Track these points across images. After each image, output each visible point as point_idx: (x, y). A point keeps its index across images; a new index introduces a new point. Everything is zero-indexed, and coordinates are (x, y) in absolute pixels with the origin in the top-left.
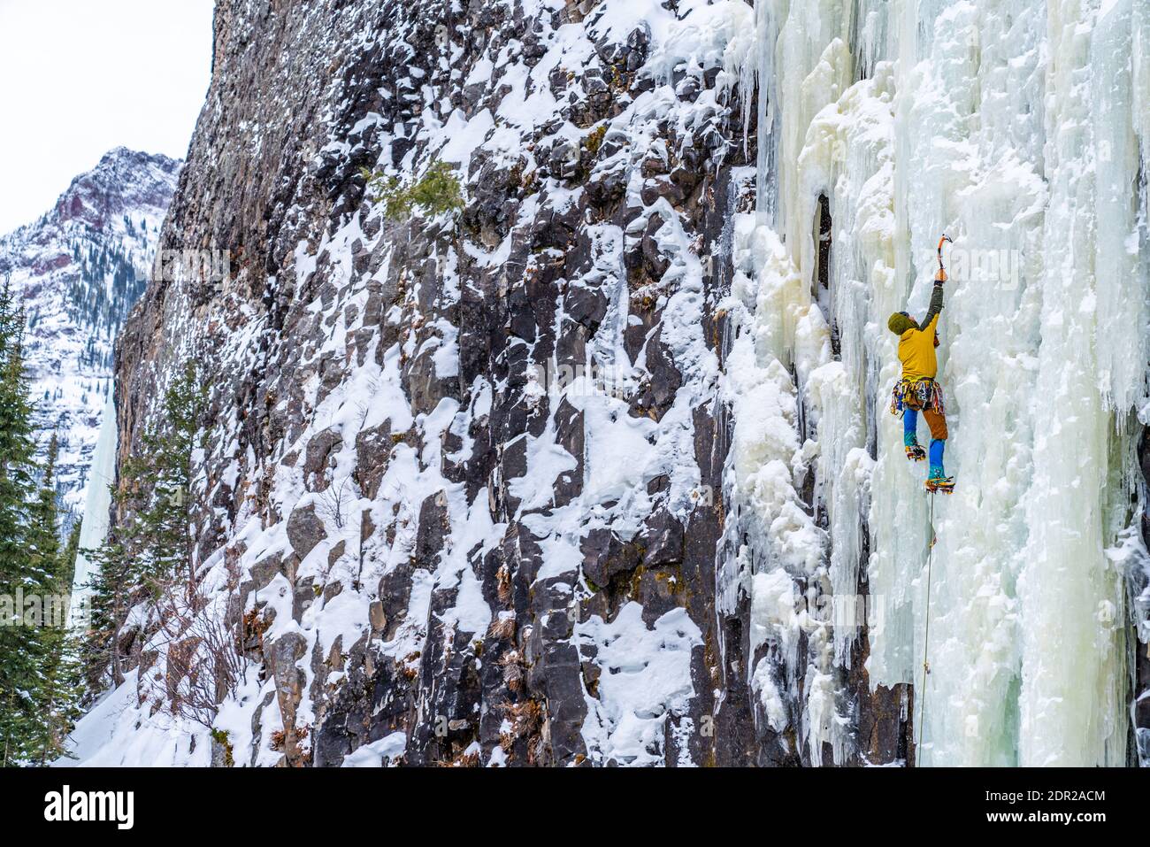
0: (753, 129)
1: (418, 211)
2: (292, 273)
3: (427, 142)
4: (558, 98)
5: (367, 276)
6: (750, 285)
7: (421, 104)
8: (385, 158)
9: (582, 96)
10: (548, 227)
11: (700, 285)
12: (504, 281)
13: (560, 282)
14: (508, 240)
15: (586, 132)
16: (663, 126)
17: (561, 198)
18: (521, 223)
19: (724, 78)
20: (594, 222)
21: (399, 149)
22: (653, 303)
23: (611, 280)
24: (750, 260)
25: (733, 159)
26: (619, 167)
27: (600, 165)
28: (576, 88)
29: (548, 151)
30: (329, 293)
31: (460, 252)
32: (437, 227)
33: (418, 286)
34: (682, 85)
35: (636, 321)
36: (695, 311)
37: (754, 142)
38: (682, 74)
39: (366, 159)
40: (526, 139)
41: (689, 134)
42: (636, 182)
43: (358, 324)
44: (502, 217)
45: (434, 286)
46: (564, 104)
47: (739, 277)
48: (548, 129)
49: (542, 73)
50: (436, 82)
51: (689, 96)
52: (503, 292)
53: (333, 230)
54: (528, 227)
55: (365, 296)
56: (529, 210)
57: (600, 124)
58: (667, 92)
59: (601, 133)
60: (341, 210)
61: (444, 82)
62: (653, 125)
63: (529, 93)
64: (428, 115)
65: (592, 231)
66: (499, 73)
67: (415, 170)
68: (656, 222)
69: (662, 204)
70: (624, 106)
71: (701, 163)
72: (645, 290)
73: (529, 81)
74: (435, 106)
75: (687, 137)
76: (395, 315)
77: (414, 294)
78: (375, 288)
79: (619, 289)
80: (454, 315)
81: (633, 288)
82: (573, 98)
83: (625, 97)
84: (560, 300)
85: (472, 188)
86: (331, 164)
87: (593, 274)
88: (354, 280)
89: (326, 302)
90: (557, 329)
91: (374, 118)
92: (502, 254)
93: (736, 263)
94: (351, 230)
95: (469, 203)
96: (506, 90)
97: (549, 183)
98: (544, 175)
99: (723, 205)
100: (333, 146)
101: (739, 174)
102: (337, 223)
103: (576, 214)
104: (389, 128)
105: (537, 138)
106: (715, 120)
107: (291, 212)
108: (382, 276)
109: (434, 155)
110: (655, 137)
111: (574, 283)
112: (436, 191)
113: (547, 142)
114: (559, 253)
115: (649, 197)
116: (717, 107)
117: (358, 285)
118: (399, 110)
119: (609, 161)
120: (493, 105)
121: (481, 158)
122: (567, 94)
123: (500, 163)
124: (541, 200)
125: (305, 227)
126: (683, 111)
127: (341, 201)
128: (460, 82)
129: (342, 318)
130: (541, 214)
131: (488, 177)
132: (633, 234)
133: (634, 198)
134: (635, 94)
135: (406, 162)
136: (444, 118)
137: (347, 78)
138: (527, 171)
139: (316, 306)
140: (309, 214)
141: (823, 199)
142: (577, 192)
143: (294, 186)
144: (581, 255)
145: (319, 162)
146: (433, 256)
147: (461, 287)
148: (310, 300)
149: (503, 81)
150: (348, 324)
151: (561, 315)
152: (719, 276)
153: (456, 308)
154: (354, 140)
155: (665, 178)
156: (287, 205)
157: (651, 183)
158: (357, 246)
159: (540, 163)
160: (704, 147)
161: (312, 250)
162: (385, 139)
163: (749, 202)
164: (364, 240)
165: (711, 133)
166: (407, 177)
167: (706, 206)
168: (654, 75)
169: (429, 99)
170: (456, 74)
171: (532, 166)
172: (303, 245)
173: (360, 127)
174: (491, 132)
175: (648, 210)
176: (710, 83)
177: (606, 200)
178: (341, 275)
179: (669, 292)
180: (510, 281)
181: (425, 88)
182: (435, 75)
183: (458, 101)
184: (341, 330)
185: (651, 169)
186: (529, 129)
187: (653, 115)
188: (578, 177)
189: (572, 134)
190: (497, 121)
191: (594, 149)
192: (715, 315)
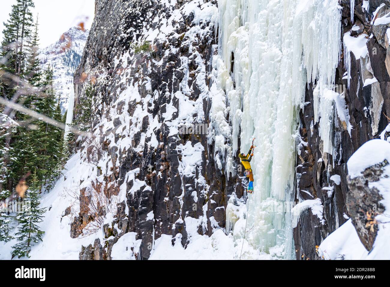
0: (217, 36)
1: (142, 52)
2: (113, 63)
3: (144, 35)
4: (174, 27)
5: (130, 65)
6: (216, 72)
7: (143, 26)
8: (134, 38)
9: (179, 27)
10: (171, 57)
11: (205, 71)
12: (161, 69)
13: (174, 69)
14: (162, 59)
15: (180, 35)
16: (197, 34)
17: (174, 50)
18: (165, 56)
19: (211, 24)
20: (181, 56)
21: (138, 36)
22: (194, 75)
23: (185, 69)
24: (216, 66)
25: (213, 43)
26: (187, 44)
27: (183, 43)
28: (178, 25)
29: (171, 39)
30: (122, 69)
31: (151, 62)
32: (146, 56)
33: (142, 69)
34: (202, 25)
35: (191, 79)
36: (204, 77)
37: (217, 39)
38: (201, 23)
39: (130, 38)
40: (166, 36)
41: (203, 37)
42: (191, 47)
43: (129, 77)
44: (161, 54)
45: (146, 69)
46: (175, 28)
47: (214, 70)
48: (171, 34)
49: (170, 21)
50: (146, 21)
51: (203, 28)
52: (161, 71)
53: (123, 54)
54: (167, 57)
55: (130, 70)
56: (167, 53)
57: (183, 33)
58: (198, 27)
59: (183, 36)
60: (124, 50)
61: (148, 21)
62: (195, 34)
63: (167, 25)
64: (144, 29)
65: (181, 58)
66: (160, 20)
67: (141, 42)
68: (195, 57)
69: (197, 53)
70: (188, 30)
71: (205, 43)
72: (193, 72)
73: (167, 23)
74: (146, 27)
75: (202, 37)
76: (137, 75)
77: (141, 70)
78: (132, 68)
79: (187, 72)
80: (150, 76)
81: (190, 71)
82: (177, 27)
83: (189, 28)
84: (174, 73)
85: (154, 47)
86: (122, 39)
87: (181, 68)
88: (128, 66)
89: (121, 71)
90: (173, 80)
91: (132, 29)
92: (160, 63)
93: (213, 66)
94: (127, 54)
95: (154, 51)
96: (162, 24)
97: (172, 46)
98: (170, 45)
99: (210, 53)
100: (123, 35)
101: (214, 46)
102: (124, 52)
103: (178, 54)
104: (135, 31)
105: (169, 36)
106: (209, 34)
107: (113, 49)
108: (134, 66)
109: (146, 38)
110: (195, 37)
111: (177, 70)
112: (146, 47)
113: (171, 37)
114: (174, 63)
115: (193, 50)
116: (209, 31)
117: (129, 67)
118: (137, 27)
119: (185, 42)
120: (159, 28)
121: (156, 40)
122: (176, 26)
123: (161, 42)
124: (170, 50)
125: (116, 53)
126: (202, 32)
127: (124, 47)
128: (152, 22)
129: (125, 75)
130: (170, 54)
131: (158, 44)
132: (190, 59)
133: (190, 51)
134: (191, 27)
135: (139, 39)
136: (148, 30)
137: (126, 19)
138: (167, 44)
139: (119, 72)
140: (117, 50)
142: (178, 49)
143: (114, 43)
144: (178, 64)
145: (119, 38)
146: (145, 62)
147: (152, 69)
148: (118, 70)
149: (161, 22)
150: (126, 76)
151: (174, 77)
152: (209, 69)
153: (150, 74)
154: (127, 34)
155: (198, 46)
156: (112, 48)
158: (128, 59)
159: (170, 42)
160: (206, 40)
161: (118, 58)
162: (135, 34)
163: (216, 53)
164: (130, 57)
165: (208, 37)
166: (139, 42)
167: (206, 53)
168: (195, 22)
170: (150, 20)
171: (168, 43)
172: (116, 57)
173: (129, 31)
174: (159, 34)
175: (194, 54)
176: (208, 25)
177: (184, 51)
178: (125, 64)
179: (198, 72)
180: (163, 69)
181: (143, 22)
182: (146, 19)
183: (151, 26)
184: (125, 78)
185: (194, 44)
186: (167, 34)
187: (195, 32)
188: (178, 46)
189: (177, 36)
190: (160, 31)
191: (181, 39)
192: (208, 78)
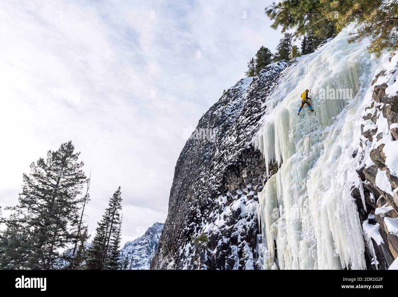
0: (261, 227)
1: (200, 242)
2: (179, 253)
3: (202, 228)
4: (225, 220)
5: (191, 254)
6: (262, 258)
7: (201, 220)
8: (195, 231)
9: (229, 220)
10: (223, 246)
11: (253, 258)
12: (215, 257)
13: (226, 257)
14: (216, 248)
15: (230, 227)
16: (244, 226)
17: (226, 240)
18: (219, 245)
19: (254, 217)
20: (232, 245)
21: (198, 229)
22: (243, 262)
23: (236, 257)
24: (262, 253)
25: (258, 232)
26: (236, 234)
27: (233, 234)
28: (228, 219)
29: (223, 231)
30: (185, 257)
31: (207, 251)
32: (204, 245)
33: (200, 257)
34: (247, 218)
35: (240, 265)
36: (252, 264)
37: (261, 229)
38: (247, 216)
39: (192, 231)
40: (219, 228)
41: (249, 228)
42: (239, 237)
43: (189, 264)
44: (215, 244)
45: (203, 257)
46: (226, 222)
47: (260, 257)
48: (223, 226)
49: (222, 215)
50: (204, 217)
51: (249, 220)
52: (215, 259)
53: (186, 245)
54: (220, 246)
55: (191, 258)
56: (220, 242)
57: (232, 226)
58: (244, 220)
59: (233, 227)
60: (187, 241)
61: (205, 217)
62: (242, 226)
63: (220, 219)
64: (202, 223)
65: (232, 247)
66: (215, 215)
67: (200, 233)
68: (244, 245)
69: (244, 242)
70: (237, 222)
71: (251, 233)
72: (242, 259)
73: (220, 217)
74: (204, 221)
75: (248, 228)
76: (196, 263)
77: (199, 259)
78: (192, 257)
79: (237, 259)
80: (206, 263)
81: (240, 259)
82: (228, 220)
83: (237, 220)
84: (226, 261)
85: (209, 238)
86: (186, 231)
87: (232, 255)
88: (189, 255)
89: (184, 259)
90: (226, 267)
91: (193, 223)
92: (215, 251)
93: (259, 254)
94: (189, 245)
95: (209, 241)
96: (216, 218)
97: (223, 237)
98: (222, 235)
99: (256, 242)
100: (186, 228)
101: (259, 235)
102: (186, 243)
103: (229, 243)
104: (196, 225)
105: (221, 228)
106: (254, 225)
107: (179, 240)
108: (194, 255)
109: (204, 231)
110: (242, 228)
111: (228, 257)
112: (203, 238)
113: (223, 229)
114: (226, 251)
115: (242, 240)
116: (254, 222)
117: (190, 256)
118: (198, 221)
119: (234, 233)
120: (214, 222)
121: (211, 232)
122: (226, 220)
123: (215, 233)
124: (222, 240)
125: (181, 243)
126: (248, 223)
127: (187, 239)
128: (208, 217)
129: (187, 263)
130: (223, 243)
131: (212, 236)
132: (239, 248)
133: (239, 241)
134: (239, 220)
135: (199, 232)
136: (205, 223)
137: (189, 216)
138: (219, 235)
139: (182, 260)
140: (182, 241)
141: (275, 241)
142: (229, 239)
143: (179, 236)
144: (230, 252)
145: (184, 231)
146: (203, 251)
147: (208, 258)
148: (181, 259)
149: (215, 217)
150: (188, 264)
151: (226, 264)
152: (256, 256)
153: (207, 262)
154: (190, 227)
155: (245, 236)
156: (178, 239)
157: (242, 237)
158: (190, 248)
159: (222, 233)
160: (251, 230)
161: (182, 248)
162: (195, 227)
163: (261, 242)
164: (191, 247)
165: (253, 228)
166: (199, 234)
167: (253, 242)
168: (242, 216)
169: (203, 220)
170: (207, 215)
171: (220, 234)
172: (181, 247)
173: (191, 225)
174: (213, 227)
175: (242, 243)
176: (252, 218)
177: (234, 241)
178: (187, 254)
179: (247, 259)
180: (217, 257)
181: (202, 218)
182: (204, 215)
183: (208, 220)
184: (186, 265)
185: (242, 234)
186: (220, 227)
187: (242, 224)
188: (229, 236)
189: (227, 228)
190: (214, 224)
191: (232, 230)
192: (256, 264)
